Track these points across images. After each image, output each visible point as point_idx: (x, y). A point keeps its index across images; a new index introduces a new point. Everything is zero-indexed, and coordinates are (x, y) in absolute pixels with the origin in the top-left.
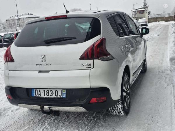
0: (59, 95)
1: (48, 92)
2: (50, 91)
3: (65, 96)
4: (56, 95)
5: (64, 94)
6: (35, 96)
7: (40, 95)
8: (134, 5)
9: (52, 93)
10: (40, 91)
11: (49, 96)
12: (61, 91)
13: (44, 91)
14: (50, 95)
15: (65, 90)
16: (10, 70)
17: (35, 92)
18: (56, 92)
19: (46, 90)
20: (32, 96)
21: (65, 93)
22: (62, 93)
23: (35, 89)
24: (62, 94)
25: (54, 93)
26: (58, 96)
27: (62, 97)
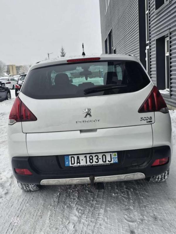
0: (109, 161)
1: (91, 158)
2: (95, 156)
3: (116, 160)
4: (104, 160)
5: (115, 158)
6: (71, 165)
7: (78, 164)
8: (48, 55)
9: (97, 159)
10: (78, 158)
11: (94, 163)
12: (111, 155)
13: (86, 157)
14: (96, 162)
15: (116, 154)
16: (26, 133)
17: (70, 160)
18: (104, 157)
19: (88, 156)
20: (66, 166)
21: (117, 156)
22: (112, 157)
23: (70, 156)
24: (112, 159)
25: (100, 159)
26: (107, 162)
27: (112, 162)
